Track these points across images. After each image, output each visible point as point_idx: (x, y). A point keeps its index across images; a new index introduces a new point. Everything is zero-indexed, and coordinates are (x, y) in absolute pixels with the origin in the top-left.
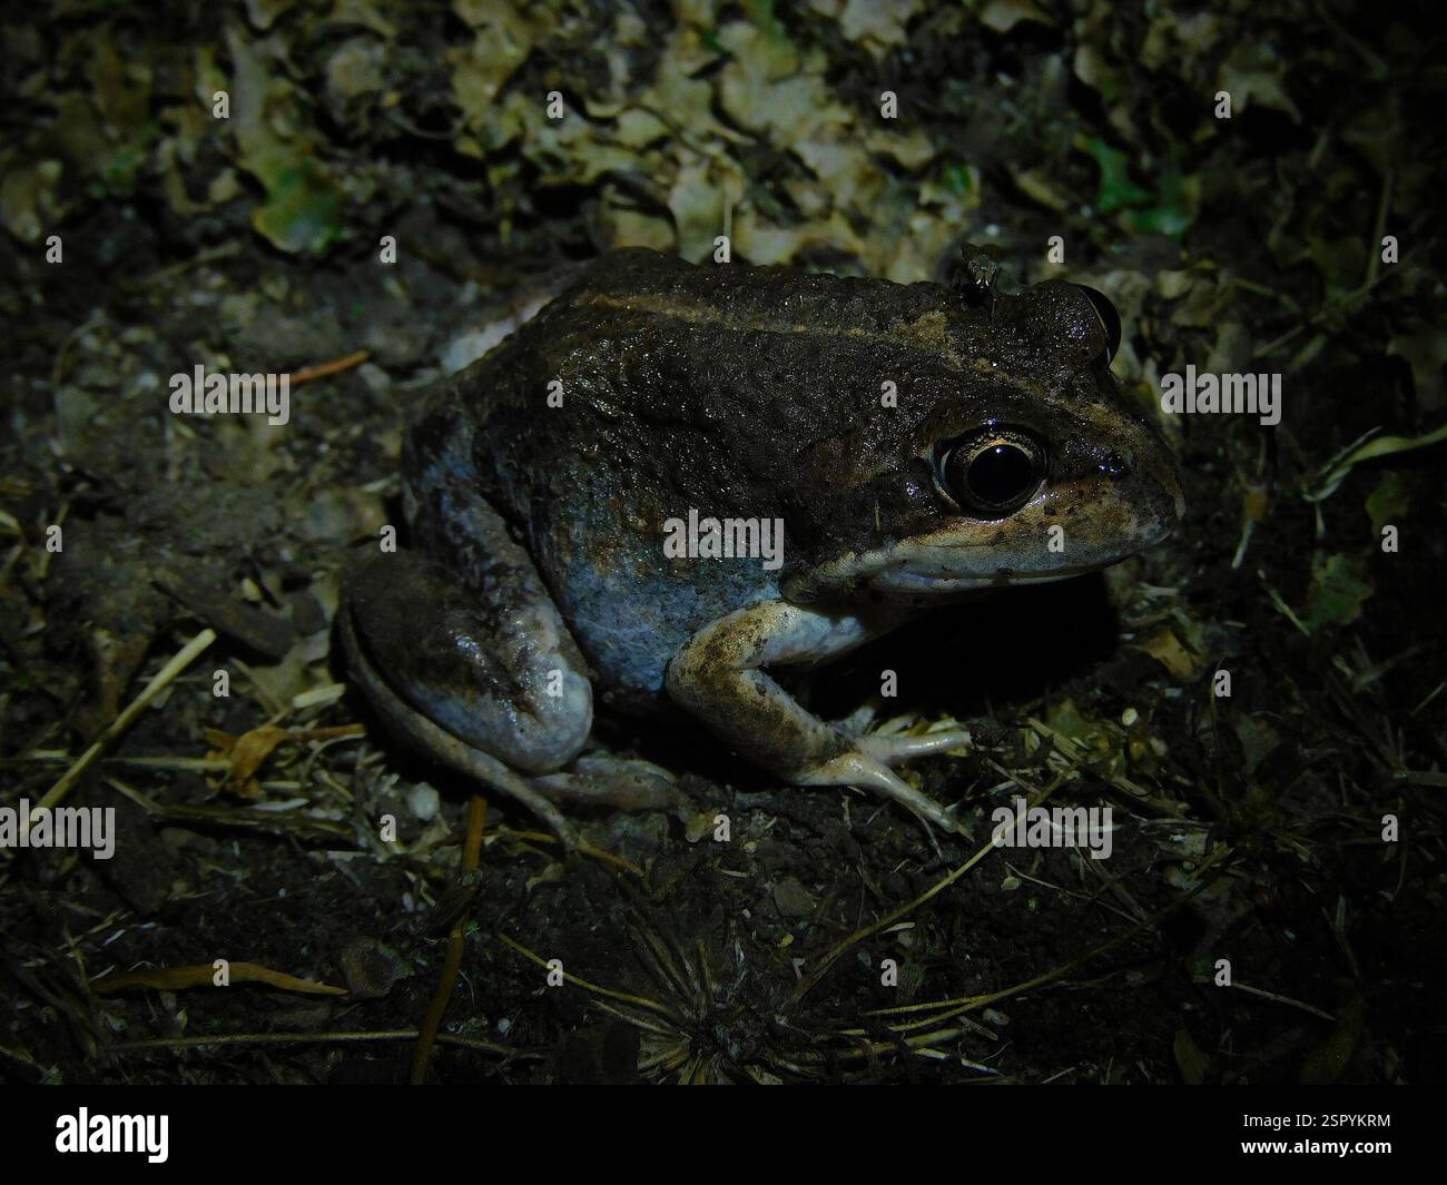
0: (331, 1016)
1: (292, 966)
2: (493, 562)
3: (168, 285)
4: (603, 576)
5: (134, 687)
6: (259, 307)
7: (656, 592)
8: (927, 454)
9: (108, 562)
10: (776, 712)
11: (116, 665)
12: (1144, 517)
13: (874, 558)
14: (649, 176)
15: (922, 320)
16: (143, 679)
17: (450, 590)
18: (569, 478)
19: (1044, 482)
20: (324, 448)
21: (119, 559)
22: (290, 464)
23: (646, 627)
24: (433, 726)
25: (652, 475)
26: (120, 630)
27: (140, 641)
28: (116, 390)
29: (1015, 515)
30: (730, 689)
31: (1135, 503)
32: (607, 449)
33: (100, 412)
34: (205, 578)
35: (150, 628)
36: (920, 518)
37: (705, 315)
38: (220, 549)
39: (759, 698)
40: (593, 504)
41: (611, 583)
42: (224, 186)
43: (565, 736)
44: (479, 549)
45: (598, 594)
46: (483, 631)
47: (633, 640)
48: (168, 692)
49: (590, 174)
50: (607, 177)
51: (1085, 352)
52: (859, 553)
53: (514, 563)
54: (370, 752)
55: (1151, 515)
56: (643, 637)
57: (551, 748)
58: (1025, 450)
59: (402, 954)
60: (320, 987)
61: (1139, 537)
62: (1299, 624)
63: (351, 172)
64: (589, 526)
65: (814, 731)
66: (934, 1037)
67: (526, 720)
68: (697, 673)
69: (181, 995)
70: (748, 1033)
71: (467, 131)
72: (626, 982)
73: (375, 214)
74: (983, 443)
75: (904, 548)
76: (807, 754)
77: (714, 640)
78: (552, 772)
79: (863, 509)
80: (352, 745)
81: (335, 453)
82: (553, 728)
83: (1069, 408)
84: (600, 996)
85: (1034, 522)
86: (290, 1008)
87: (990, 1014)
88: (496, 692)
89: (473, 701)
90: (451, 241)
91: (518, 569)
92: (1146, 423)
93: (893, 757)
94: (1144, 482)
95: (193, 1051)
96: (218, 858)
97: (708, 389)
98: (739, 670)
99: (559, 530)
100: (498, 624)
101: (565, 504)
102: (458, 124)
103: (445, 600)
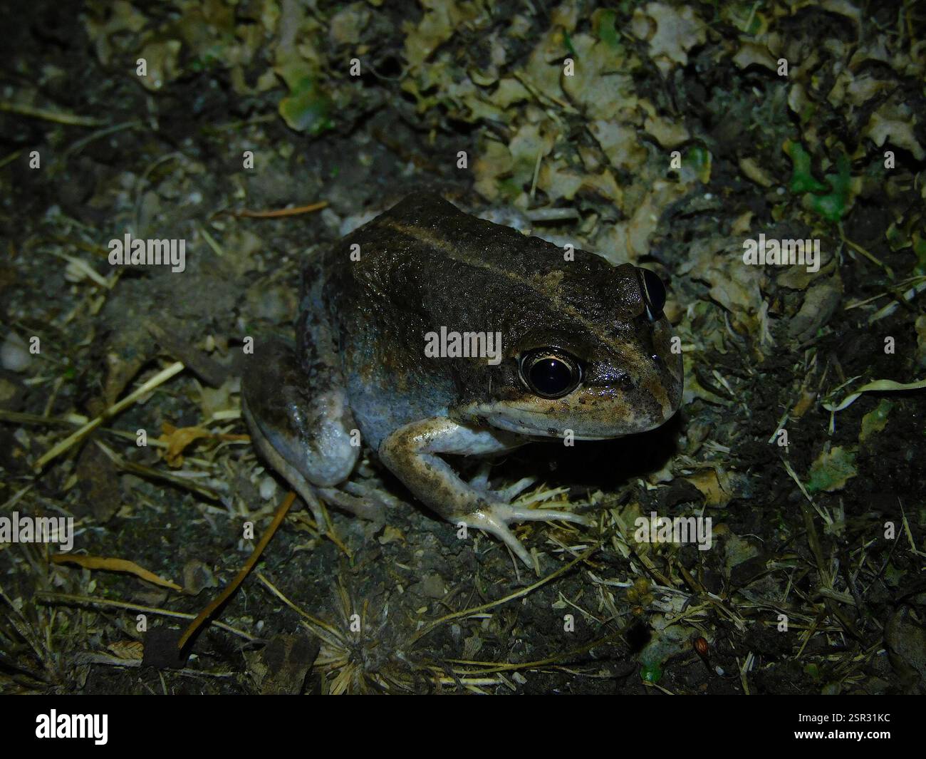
0: (167, 599)
1: (156, 568)
2: (319, 361)
3: (231, 132)
4: (364, 384)
5: (129, 388)
6: (272, 161)
7: (388, 399)
8: (517, 356)
9: (131, 312)
10: (436, 481)
11: (119, 375)
12: (639, 414)
13: (486, 408)
14: (507, 126)
15: (550, 275)
16: (135, 384)
17: (292, 372)
18: (356, 325)
19: (581, 385)
20: (285, 259)
21: (137, 311)
22: (261, 267)
23: (382, 418)
24: (271, 448)
25: (394, 334)
26: (125, 355)
27: (136, 364)
28: (175, 200)
29: (562, 399)
30: (409, 463)
31: (634, 406)
32: (376, 313)
33: (162, 213)
34: (180, 334)
35: (142, 357)
36: (510, 392)
37: (444, 245)
38: (195, 317)
39: (426, 471)
40: (366, 343)
41: (368, 389)
42: (267, 81)
43: (333, 469)
44: (314, 352)
45: (361, 393)
46: (302, 400)
47: (375, 423)
48: (150, 395)
49: (474, 117)
50: (481, 122)
51: (630, 313)
52: (479, 404)
53: (329, 364)
54: (249, 453)
55: (644, 413)
56: (379, 423)
57: (325, 475)
58: (567, 364)
59: (214, 574)
60: (170, 583)
61: (635, 425)
62: (800, 485)
63: (338, 87)
64: (362, 354)
65: (462, 495)
66: (480, 681)
67: (315, 457)
68: (392, 451)
69: (94, 572)
70: (378, 657)
71: (409, 76)
72: (321, 614)
73: (352, 115)
74: (542, 356)
75: (500, 406)
76: (456, 507)
77: (404, 434)
78: (328, 487)
79: (484, 380)
80: (240, 447)
81: (291, 263)
82: (327, 464)
83: (612, 343)
84: (305, 619)
85: (572, 406)
86: (147, 591)
87: (516, 676)
88: (301, 436)
89: (289, 439)
90: (403, 135)
91: (331, 368)
92: (656, 360)
93: (512, 518)
94: (643, 395)
95: (91, 604)
96: (151, 498)
97: (426, 292)
98: (416, 454)
99: (349, 353)
100: (311, 398)
101: (352, 339)
102: (406, 69)
103: (285, 379)
